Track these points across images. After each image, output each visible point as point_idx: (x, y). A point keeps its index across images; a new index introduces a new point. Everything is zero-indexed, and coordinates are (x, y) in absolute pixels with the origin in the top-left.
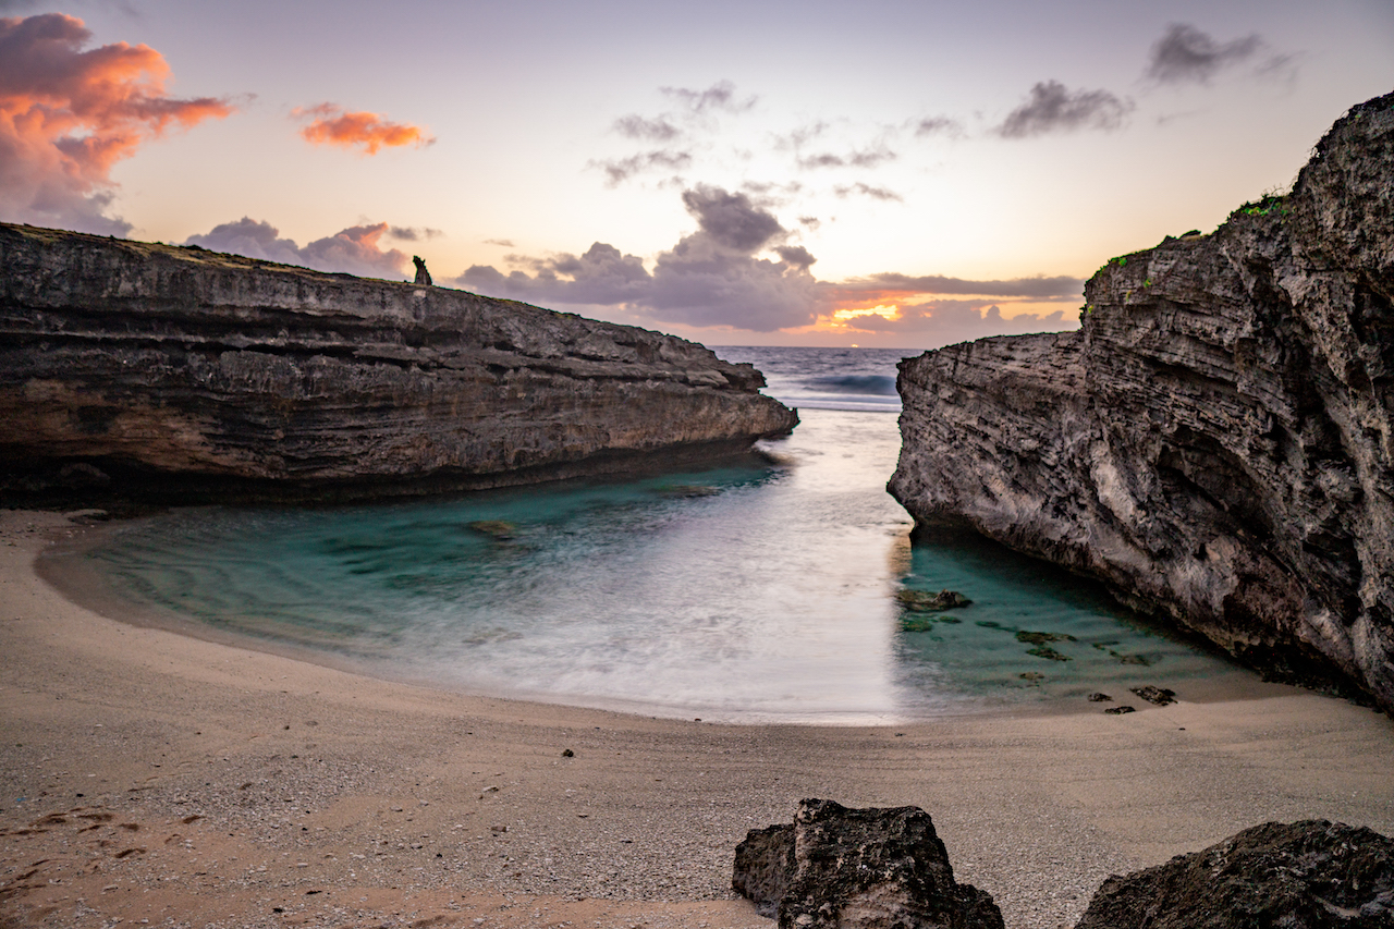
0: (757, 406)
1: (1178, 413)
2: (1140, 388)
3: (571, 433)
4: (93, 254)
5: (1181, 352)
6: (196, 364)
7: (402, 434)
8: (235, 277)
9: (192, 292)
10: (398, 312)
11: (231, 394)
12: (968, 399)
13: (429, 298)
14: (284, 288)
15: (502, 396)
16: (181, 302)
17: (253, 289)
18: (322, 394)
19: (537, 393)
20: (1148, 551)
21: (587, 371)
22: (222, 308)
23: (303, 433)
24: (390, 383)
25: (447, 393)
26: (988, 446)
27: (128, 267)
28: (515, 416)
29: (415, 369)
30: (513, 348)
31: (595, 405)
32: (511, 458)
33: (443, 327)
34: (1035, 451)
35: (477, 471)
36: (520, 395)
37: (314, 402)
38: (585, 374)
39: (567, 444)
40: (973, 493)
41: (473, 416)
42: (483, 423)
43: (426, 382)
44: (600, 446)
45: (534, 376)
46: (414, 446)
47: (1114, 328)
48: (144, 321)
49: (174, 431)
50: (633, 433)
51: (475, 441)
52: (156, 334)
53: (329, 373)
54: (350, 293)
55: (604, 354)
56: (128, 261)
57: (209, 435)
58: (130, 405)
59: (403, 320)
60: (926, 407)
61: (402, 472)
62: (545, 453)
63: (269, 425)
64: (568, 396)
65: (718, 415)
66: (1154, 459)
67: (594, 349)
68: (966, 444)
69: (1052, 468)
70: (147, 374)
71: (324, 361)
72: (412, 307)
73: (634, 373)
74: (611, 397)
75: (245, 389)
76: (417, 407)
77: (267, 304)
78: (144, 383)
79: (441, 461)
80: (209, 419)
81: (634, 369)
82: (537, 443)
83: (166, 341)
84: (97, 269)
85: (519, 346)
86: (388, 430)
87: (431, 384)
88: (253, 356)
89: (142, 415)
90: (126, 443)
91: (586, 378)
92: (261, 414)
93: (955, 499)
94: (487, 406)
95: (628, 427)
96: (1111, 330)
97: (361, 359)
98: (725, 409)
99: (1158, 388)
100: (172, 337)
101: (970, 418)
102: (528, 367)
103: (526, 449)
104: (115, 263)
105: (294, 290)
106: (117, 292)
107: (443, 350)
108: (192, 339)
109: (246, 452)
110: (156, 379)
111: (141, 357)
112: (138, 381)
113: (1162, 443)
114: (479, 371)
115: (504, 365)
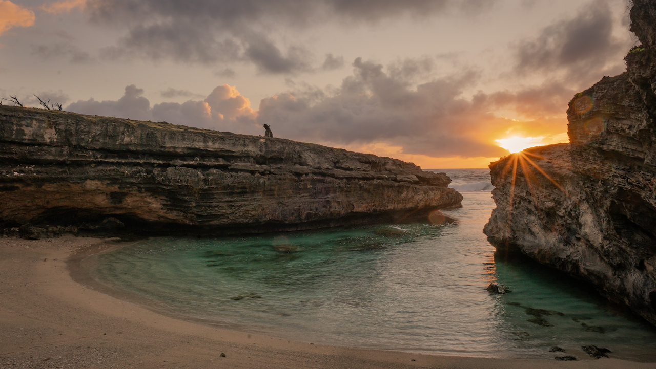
0: (434, 192)
1: (616, 180)
2: (597, 167)
3: (335, 205)
4: (112, 125)
5: (614, 144)
6: (156, 173)
7: (250, 205)
8: (176, 134)
9: (156, 141)
10: (252, 149)
11: (172, 186)
12: (521, 182)
13: (267, 143)
14: (198, 138)
15: (300, 187)
16: (151, 146)
17: (184, 139)
18: (213, 186)
19: (317, 186)
20: (611, 264)
21: (342, 175)
22: (169, 148)
23: (205, 204)
24: (244, 181)
25: (272, 185)
26: (531, 207)
27: (128, 131)
28: (306, 196)
29: (257, 174)
30: (307, 165)
31: (347, 191)
32: (304, 216)
33: (274, 156)
34: (553, 208)
35: (287, 222)
36: (309, 187)
37: (209, 189)
38: (341, 176)
39: (332, 210)
40: (524, 233)
41: (285, 196)
42: (290, 200)
43: (262, 180)
44: (350, 211)
45: (315, 177)
46: (255, 210)
47: (580, 134)
48: (136, 154)
49: (150, 203)
50: (367, 205)
51: (286, 208)
52: (140, 159)
53: (215, 176)
54: (228, 141)
55: (353, 167)
56: (127, 128)
57: (164, 205)
58: (130, 191)
59: (254, 152)
60: (502, 188)
61: (250, 222)
62: (321, 214)
63: (188, 200)
64: (333, 187)
65: (412, 196)
66: (607, 208)
67: (348, 165)
68: (520, 206)
69: (562, 217)
70: (136, 178)
71: (214, 171)
72: (259, 147)
73: (368, 176)
74: (355, 187)
75: (177, 184)
76: (258, 192)
77: (190, 146)
78: (134, 181)
79: (269, 217)
80: (164, 198)
81: (368, 174)
82: (317, 209)
83: (145, 163)
84: (114, 132)
85: (310, 164)
86: (243, 203)
87: (265, 181)
88: (181, 169)
89: (136, 196)
90: (130, 208)
91: (342, 179)
92: (185, 195)
93: (513, 236)
94: (293, 192)
95: (364, 202)
96: (579, 135)
97: (232, 170)
98: (416, 194)
99: (607, 167)
100: (147, 161)
101: (522, 192)
102: (313, 173)
103: (311, 212)
104: (122, 129)
105: (202, 139)
106: (123, 142)
107: (274, 166)
108: (157, 162)
109: (180, 212)
110: (139, 180)
111: (133, 170)
112: (132, 180)
113: (611, 199)
114: (288, 176)
115: (301, 172)
